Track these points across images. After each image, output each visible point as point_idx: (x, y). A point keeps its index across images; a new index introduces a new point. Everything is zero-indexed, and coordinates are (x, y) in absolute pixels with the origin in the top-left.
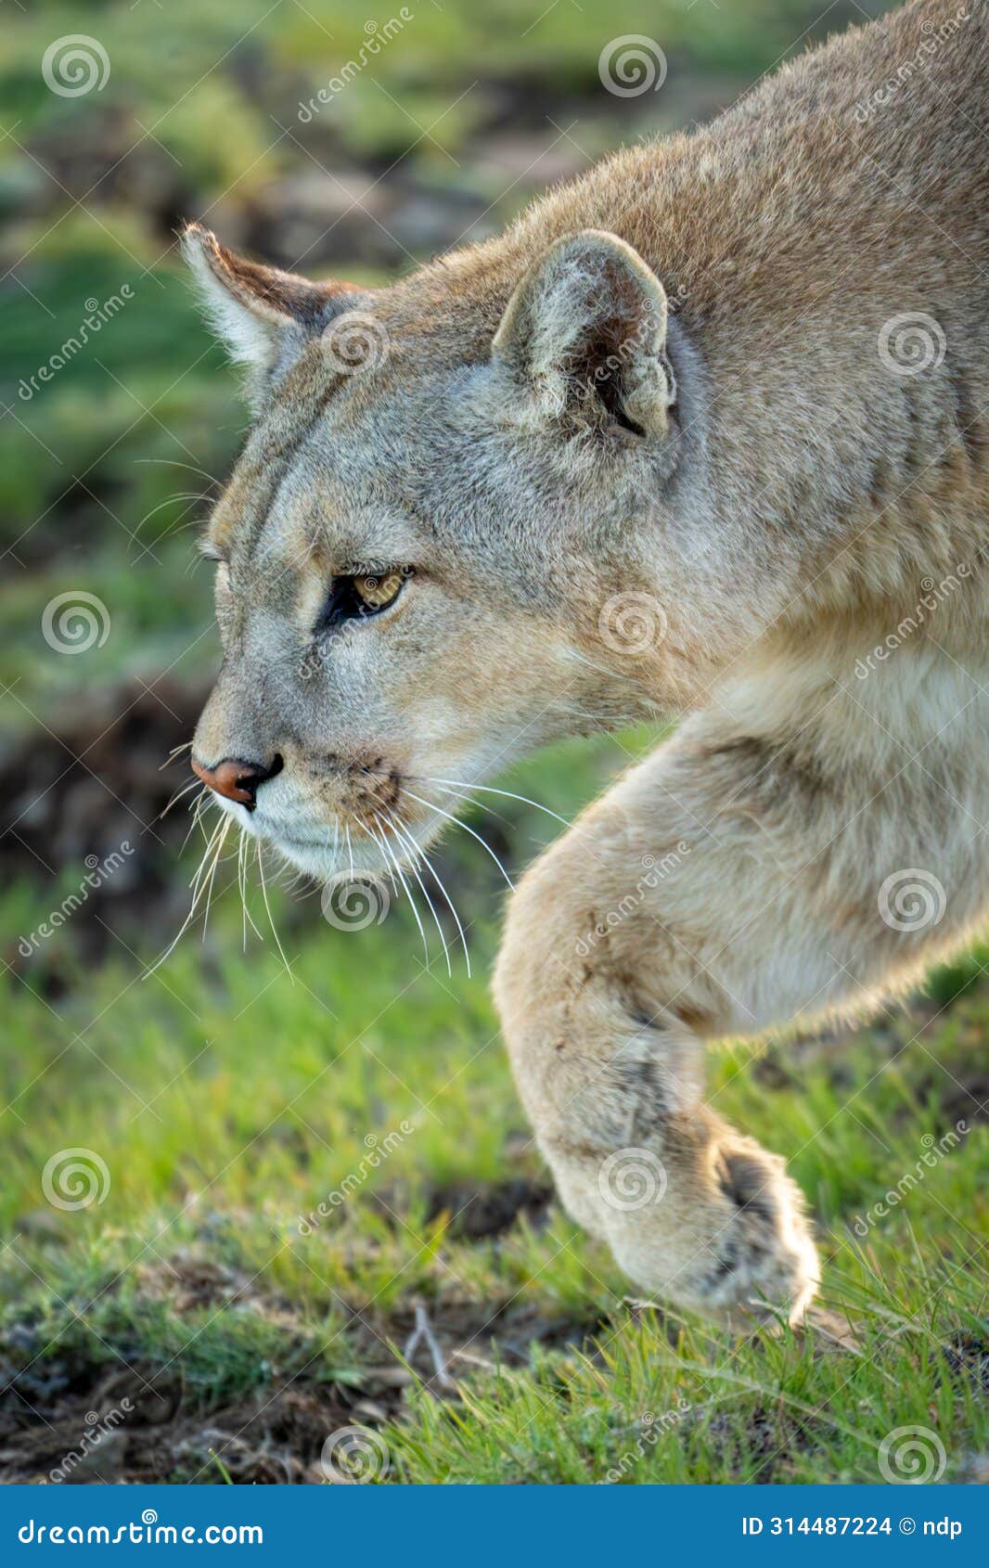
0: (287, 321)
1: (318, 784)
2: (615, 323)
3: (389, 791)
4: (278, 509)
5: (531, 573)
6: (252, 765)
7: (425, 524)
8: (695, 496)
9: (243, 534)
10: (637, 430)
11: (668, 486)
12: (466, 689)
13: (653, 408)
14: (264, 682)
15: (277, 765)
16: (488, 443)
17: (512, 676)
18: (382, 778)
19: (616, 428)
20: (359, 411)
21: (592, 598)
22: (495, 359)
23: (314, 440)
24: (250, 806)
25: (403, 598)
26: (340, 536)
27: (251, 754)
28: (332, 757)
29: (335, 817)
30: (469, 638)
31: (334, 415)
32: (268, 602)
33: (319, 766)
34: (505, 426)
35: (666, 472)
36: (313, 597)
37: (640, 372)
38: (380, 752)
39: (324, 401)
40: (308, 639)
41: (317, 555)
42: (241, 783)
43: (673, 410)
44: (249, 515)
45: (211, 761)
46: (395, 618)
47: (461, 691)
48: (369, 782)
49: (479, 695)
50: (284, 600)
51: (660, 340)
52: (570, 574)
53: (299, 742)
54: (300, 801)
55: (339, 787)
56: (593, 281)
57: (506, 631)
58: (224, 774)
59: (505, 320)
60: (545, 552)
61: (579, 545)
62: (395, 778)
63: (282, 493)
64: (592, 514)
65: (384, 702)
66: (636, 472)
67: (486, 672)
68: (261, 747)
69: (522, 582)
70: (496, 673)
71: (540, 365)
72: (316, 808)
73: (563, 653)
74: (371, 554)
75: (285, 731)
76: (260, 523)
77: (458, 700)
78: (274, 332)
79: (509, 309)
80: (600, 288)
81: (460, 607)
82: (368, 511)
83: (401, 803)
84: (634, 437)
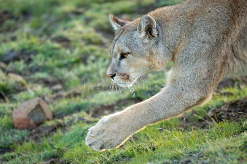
0: (119, 25)
1: (119, 77)
2: (150, 25)
3: (127, 77)
4: (115, 47)
5: (142, 53)
6: (112, 75)
7: (130, 48)
8: (160, 44)
9: (112, 49)
10: (154, 37)
11: (157, 43)
12: (136, 66)
13: (155, 34)
14: (114, 65)
15: (115, 75)
16: (137, 39)
17: (140, 65)
18: (126, 76)
19: (151, 37)
20: (123, 35)
21: (148, 56)
22: (138, 30)
23: (119, 39)
24: (113, 79)
25: (128, 56)
26: (121, 49)
27: (112, 74)
28: (121, 74)
29: (122, 80)
30: (135, 61)
31: (121, 36)
32: (114, 57)
33: (119, 75)
34: (138, 37)
35: (157, 41)
36: (119, 56)
37: (153, 30)
38: (126, 73)
39: (121, 35)
40: (118, 61)
41: (119, 51)
42: (112, 77)
43: (158, 34)
44: (113, 47)
45: (108, 74)
46: (127, 58)
47: (135, 66)
48: (125, 76)
49: (137, 67)
50: (116, 57)
51: (155, 27)
52: (146, 53)
53: (117, 72)
54: (118, 79)
55: (122, 77)
56: (147, 21)
57: (139, 60)
58: (110, 76)
59: (138, 25)
60: (143, 51)
61: (147, 50)
62: (128, 76)
63: (116, 45)
64: (148, 46)
65: (127, 68)
66: (153, 42)
67: (138, 64)
68: (113, 73)
69: (141, 54)
70: (139, 64)
71: (142, 30)
72: (120, 80)
73: (146, 62)
74: (124, 51)
75: (116, 71)
76: (113, 48)
77: (135, 68)
78: (118, 26)
79: (138, 24)
80: (148, 21)
81: (134, 57)
82: (124, 47)
83: (129, 79)
84: (153, 38)
